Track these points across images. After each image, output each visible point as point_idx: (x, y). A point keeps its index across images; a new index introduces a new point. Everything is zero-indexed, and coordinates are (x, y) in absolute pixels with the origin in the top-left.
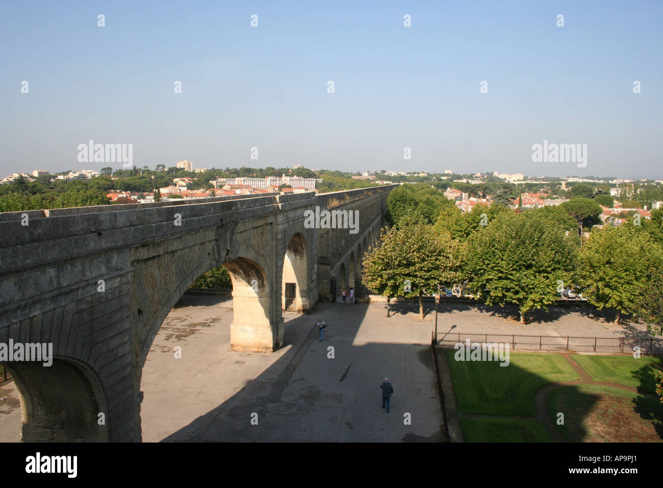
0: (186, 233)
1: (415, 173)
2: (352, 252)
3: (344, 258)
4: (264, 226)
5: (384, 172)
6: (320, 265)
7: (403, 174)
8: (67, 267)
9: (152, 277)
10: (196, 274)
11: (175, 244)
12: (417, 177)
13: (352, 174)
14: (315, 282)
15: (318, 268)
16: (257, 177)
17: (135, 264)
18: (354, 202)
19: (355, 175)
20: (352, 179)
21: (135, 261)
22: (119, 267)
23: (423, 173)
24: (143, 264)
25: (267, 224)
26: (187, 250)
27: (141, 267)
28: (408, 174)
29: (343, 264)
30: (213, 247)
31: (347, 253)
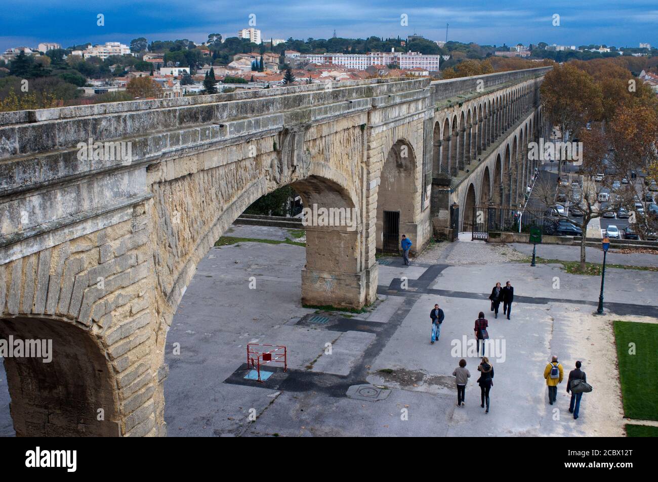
0: (231, 142)
1: (591, 47)
2: (487, 167)
3: (473, 175)
4: (351, 131)
5: (544, 45)
6: (435, 186)
7: (573, 48)
8: (56, 194)
9: (181, 205)
10: (246, 199)
11: (215, 159)
12: (595, 52)
13: (496, 49)
14: (428, 210)
15: (432, 189)
16: (353, 52)
17: (156, 187)
18: (491, 92)
19: (500, 50)
20: (496, 56)
21: (155, 183)
22: (132, 193)
23: (604, 47)
24: (168, 187)
25: (354, 127)
26: (233, 167)
27: (164, 191)
28: (580, 48)
29: (472, 185)
30: (272, 161)
31: (479, 169)
